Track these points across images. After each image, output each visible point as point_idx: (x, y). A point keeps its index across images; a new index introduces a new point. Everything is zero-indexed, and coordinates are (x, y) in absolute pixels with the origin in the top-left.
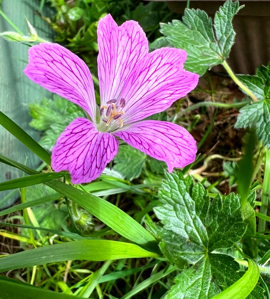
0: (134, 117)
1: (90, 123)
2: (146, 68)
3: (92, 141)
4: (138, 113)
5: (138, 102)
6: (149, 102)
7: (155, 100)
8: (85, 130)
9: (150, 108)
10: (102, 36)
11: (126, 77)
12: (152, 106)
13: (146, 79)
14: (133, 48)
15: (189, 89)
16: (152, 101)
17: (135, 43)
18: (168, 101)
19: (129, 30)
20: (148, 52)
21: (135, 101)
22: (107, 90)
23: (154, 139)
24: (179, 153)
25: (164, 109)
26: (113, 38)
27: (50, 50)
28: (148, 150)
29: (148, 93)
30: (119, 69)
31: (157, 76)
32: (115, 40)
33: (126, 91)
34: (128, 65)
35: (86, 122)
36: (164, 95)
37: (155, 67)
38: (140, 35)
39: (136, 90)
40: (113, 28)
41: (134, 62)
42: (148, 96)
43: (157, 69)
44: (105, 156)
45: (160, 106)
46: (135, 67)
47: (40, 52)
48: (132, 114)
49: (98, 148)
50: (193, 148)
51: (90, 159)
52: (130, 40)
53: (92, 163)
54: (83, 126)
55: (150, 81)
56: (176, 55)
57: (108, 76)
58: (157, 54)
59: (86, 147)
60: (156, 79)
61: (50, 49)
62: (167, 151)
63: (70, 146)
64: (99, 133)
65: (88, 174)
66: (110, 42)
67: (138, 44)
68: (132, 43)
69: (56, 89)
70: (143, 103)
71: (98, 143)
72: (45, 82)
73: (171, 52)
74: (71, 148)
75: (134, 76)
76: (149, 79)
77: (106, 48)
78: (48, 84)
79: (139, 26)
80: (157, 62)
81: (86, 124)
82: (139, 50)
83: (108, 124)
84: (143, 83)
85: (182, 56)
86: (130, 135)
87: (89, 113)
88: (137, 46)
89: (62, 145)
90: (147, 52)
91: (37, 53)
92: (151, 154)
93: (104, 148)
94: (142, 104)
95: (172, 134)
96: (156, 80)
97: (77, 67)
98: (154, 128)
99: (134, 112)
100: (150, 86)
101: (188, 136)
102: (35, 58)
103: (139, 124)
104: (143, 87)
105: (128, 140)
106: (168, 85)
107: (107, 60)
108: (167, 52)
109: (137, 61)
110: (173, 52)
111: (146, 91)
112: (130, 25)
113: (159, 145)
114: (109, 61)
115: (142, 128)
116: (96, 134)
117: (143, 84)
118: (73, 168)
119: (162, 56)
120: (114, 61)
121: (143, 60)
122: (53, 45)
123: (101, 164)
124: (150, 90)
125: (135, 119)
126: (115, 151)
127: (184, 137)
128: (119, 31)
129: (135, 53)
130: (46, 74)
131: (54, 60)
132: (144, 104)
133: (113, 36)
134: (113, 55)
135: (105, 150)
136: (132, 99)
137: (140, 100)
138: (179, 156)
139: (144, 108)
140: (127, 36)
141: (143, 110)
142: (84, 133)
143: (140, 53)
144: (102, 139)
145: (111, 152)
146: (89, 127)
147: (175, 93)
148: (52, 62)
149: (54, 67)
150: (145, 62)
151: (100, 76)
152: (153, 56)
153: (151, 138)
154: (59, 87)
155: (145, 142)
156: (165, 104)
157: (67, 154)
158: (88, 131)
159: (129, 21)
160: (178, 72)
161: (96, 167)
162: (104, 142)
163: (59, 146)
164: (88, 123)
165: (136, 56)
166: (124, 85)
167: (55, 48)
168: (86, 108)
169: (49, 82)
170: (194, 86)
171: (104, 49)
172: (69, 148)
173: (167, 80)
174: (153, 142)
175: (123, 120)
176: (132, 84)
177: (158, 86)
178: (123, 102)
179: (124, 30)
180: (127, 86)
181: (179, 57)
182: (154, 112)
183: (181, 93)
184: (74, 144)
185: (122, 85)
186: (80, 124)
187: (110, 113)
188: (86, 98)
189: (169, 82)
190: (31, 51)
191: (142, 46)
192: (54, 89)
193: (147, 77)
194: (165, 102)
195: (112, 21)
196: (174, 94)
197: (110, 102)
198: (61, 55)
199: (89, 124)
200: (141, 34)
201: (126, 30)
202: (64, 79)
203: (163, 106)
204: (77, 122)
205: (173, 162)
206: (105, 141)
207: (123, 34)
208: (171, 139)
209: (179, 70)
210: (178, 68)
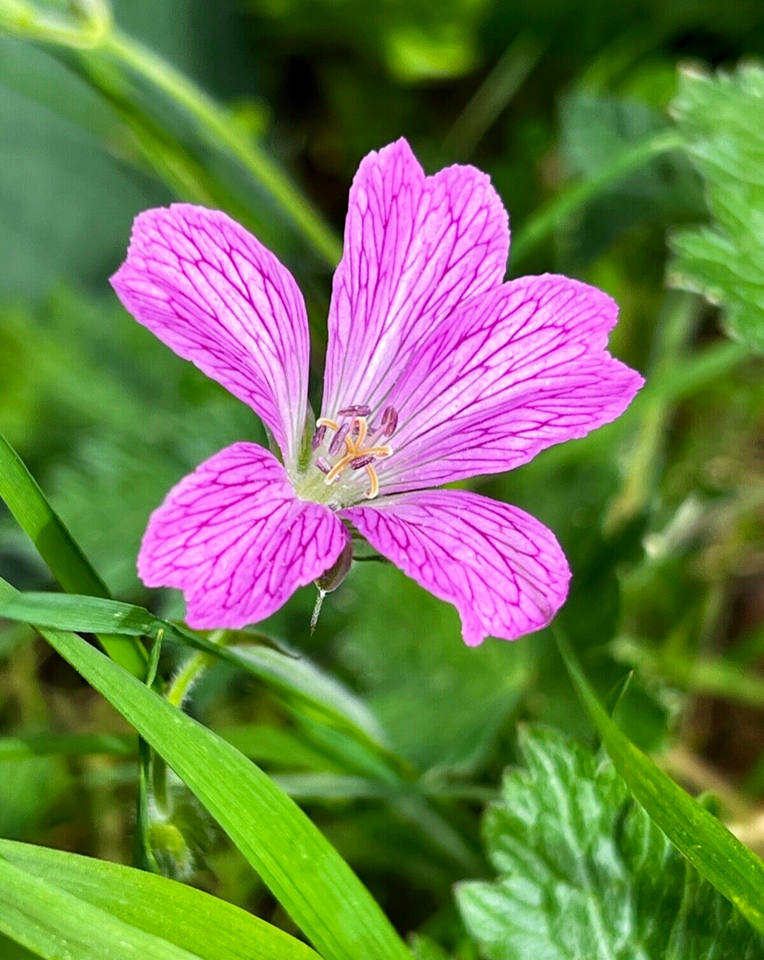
0: (419, 474)
1: (274, 466)
2: (481, 329)
3: (270, 519)
4: (431, 464)
5: (442, 427)
6: (470, 435)
7: (490, 431)
8: (252, 482)
9: (469, 454)
10: (363, 207)
11: (417, 342)
12: (475, 450)
13: (475, 362)
14: (456, 256)
15: (597, 419)
16: (480, 433)
17: (466, 242)
18: (529, 442)
19: (457, 198)
20: (501, 279)
21: (432, 423)
22: (351, 372)
23: (455, 548)
24: (514, 599)
25: (510, 465)
26: (398, 216)
27: (196, 227)
28: (420, 568)
29: (477, 407)
30: (402, 313)
31: (512, 358)
32: (406, 222)
33: (409, 385)
34: (431, 303)
35: (262, 460)
36: (518, 424)
37: (512, 331)
38: (490, 218)
39: (439, 388)
40: (406, 181)
41: (451, 301)
42: (476, 416)
43: (516, 337)
44: (297, 566)
45: (499, 454)
46: (451, 318)
47: (167, 230)
48: (414, 461)
49: (282, 542)
50: (557, 593)
51: (253, 567)
52: (454, 227)
53: (256, 579)
54: (250, 469)
55: (487, 369)
56: (585, 306)
57: (361, 331)
58: (523, 291)
59: (247, 531)
60: (508, 368)
61: (199, 225)
62: (480, 588)
63: (204, 518)
64: (295, 502)
65: (239, 607)
66: (385, 227)
67: (476, 245)
68: (457, 238)
69: (197, 348)
70: (453, 434)
71: (286, 526)
72: (166, 325)
73: (570, 293)
74: (205, 524)
75: (440, 346)
76: (486, 364)
77: (370, 244)
78: (175, 331)
79: (491, 188)
80: (521, 317)
81: (259, 465)
82: (475, 265)
83: (330, 478)
84: (463, 372)
85: (604, 312)
86: (385, 520)
87: (277, 433)
88: (472, 253)
89: (182, 511)
90: (498, 276)
91: (159, 231)
92: (423, 577)
93: (300, 544)
94: (448, 437)
95: (509, 542)
96: (508, 372)
97: (266, 291)
98: (467, 515)
99: (422, 456)
100: (485, 385)
101: (556, 555)
102: (150, 245)
103: (427, 498)
104: (463, 384)
105: (372, 532)
106: (542, 395)
107: (364, 282)
108: (557, 289)
109: (460, 300)
110: (575, 295)
111: (472, 399)
112: (463, 179)
113: (464, 566)
114: (371, 286)
115: (431, 510)
116: (286, 501)
117: (464, 376)
118: (200, 584)
119: (539, 301)
120: (387, 285)
121: (476, 302)
122: (211, 215)
123: (281, 585)
124: (484, 395)
125: (420, 480)
126: (329, 556)
127: (544, 557)
128: (423, 192)
129: (461, 272)
130: (173, 299)
131: (204, 260)
132: (456, 437)
133: (401, 209)
134: (387, 269)
135: (300, 550)
136: (425, 415)
137: (449, 424)
138: (513, 610)
139: (454, 450)
140: (446, 216)
141: (450, 457)
142: (249, 488)
143: (475, 277)
144: (299, 517)
145: (318, 557)
146: (269, 475)
147: (553, 422)
148: (196, 264)
149: (200, 280)
150: (482, 308)
151: (336, 325)
152: (508, 296)
153: (448, 542)
154: (205, 344)
155: (420, 548)
156: (517, 450)
157: (188, 539)
158: (264, 487)
159: (463, 169)
160: (585, 357)
161: (267, 590)
162: (304, 527)
163: (171, 512)
164: (267, 463)
165: (463, 285)
166: (407, 365)
167: (212, 224)
168: (271, 419)
169: (179, 325)
170: (616, 412)
171: (363, 248)
172: (199, 524)
173: (542, 375)
174: (448, 555)
175: (381, 476)
176: (431, 370)
177: (510, 391)
178: (391, 420)
179: (440, 192)
180: (415, 372)
181: (594, 312)
182: (480, 469)
183: (574, 425)
184: (216, 515)
185: (402, 365)
186: (243, 461)
187: (344, 447)
188: (279, 386)
189: (547, 383)
190: (144, 223)
191: (486, 255)
192: (190, 348)
193: (481, 356)
194: (518, 443)
195: (408, 161)
196: (550, 425)
197: (350, 411)
198: (228, 248)
199: (268, 468)
200: (493, 215)
201: (448, 194)
202: (223, 320)
203: (509, 455)
204: (235, 455)
205: (491, 620)
206: (306, 524)
207: (435, 204)
208: (504, 557)
209: (588, 351)
210: (587, 346)
